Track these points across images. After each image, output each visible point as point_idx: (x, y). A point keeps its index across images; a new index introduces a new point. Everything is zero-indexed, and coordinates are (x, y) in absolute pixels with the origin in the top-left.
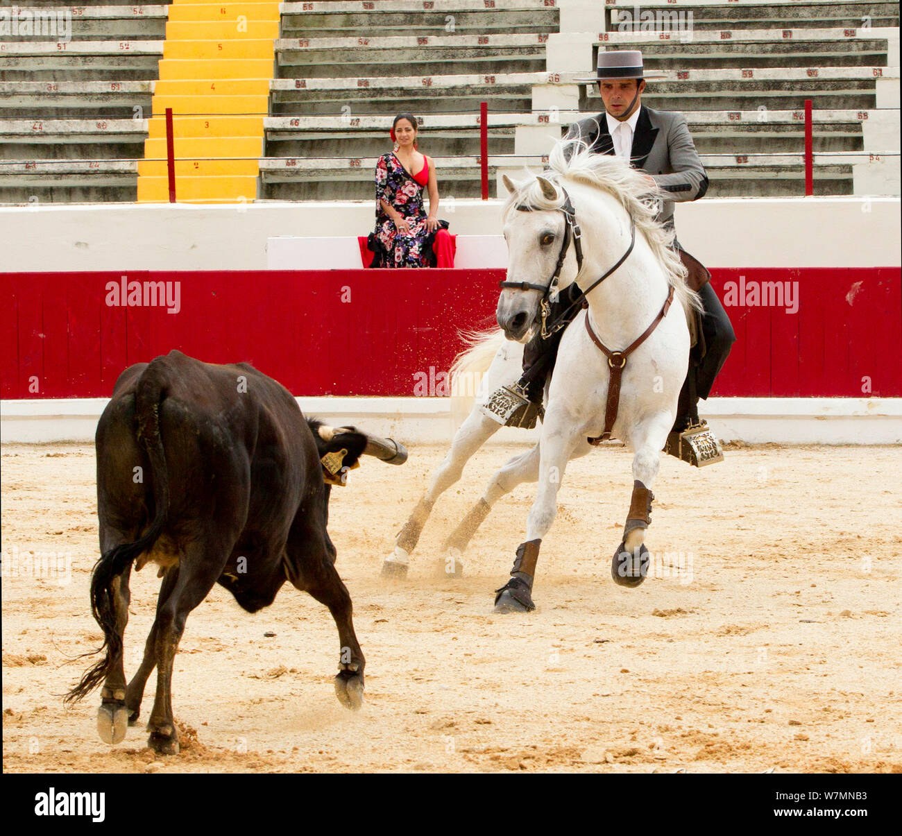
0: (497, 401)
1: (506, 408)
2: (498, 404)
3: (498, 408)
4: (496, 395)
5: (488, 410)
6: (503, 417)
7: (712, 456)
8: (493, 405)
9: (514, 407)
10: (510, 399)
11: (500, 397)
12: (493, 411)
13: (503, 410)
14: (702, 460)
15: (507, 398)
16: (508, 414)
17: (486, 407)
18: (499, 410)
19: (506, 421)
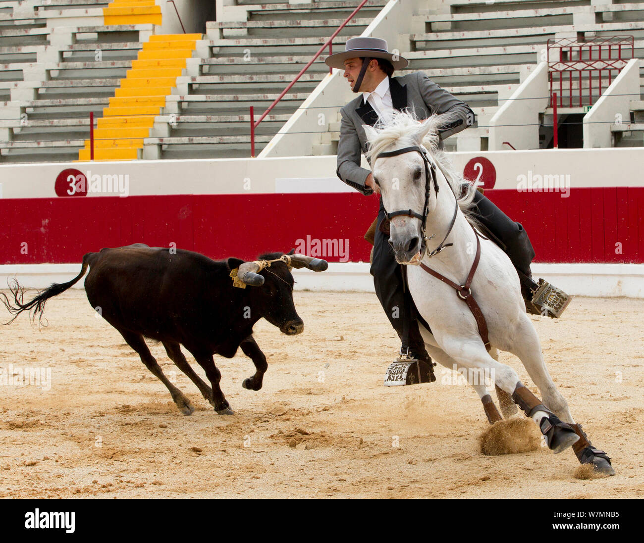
0: (393, 372)
1: (401, 373)
2: (394, 374)
3: (396, 376)
4: (390, 369)
5: (390, 381)
6: (402, 380)
7: (562, 303)
8: (391, 377)
9: (406, 369)
10: (401, 366)
11: (394, 368)
12: (393, 380)
13: (399, 375)
14: (557, 311)
15: (399, 366)
16: (404, 375)
17: (387, 380)
18: (397, 377)
19: (405, 381)
